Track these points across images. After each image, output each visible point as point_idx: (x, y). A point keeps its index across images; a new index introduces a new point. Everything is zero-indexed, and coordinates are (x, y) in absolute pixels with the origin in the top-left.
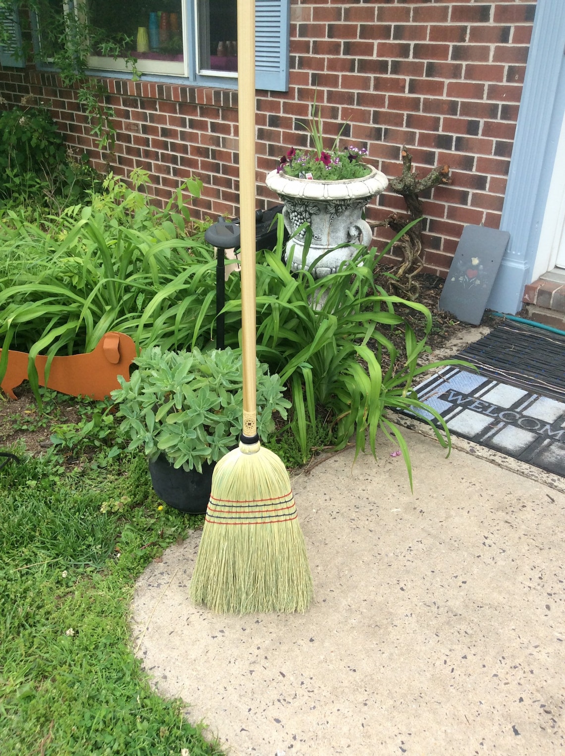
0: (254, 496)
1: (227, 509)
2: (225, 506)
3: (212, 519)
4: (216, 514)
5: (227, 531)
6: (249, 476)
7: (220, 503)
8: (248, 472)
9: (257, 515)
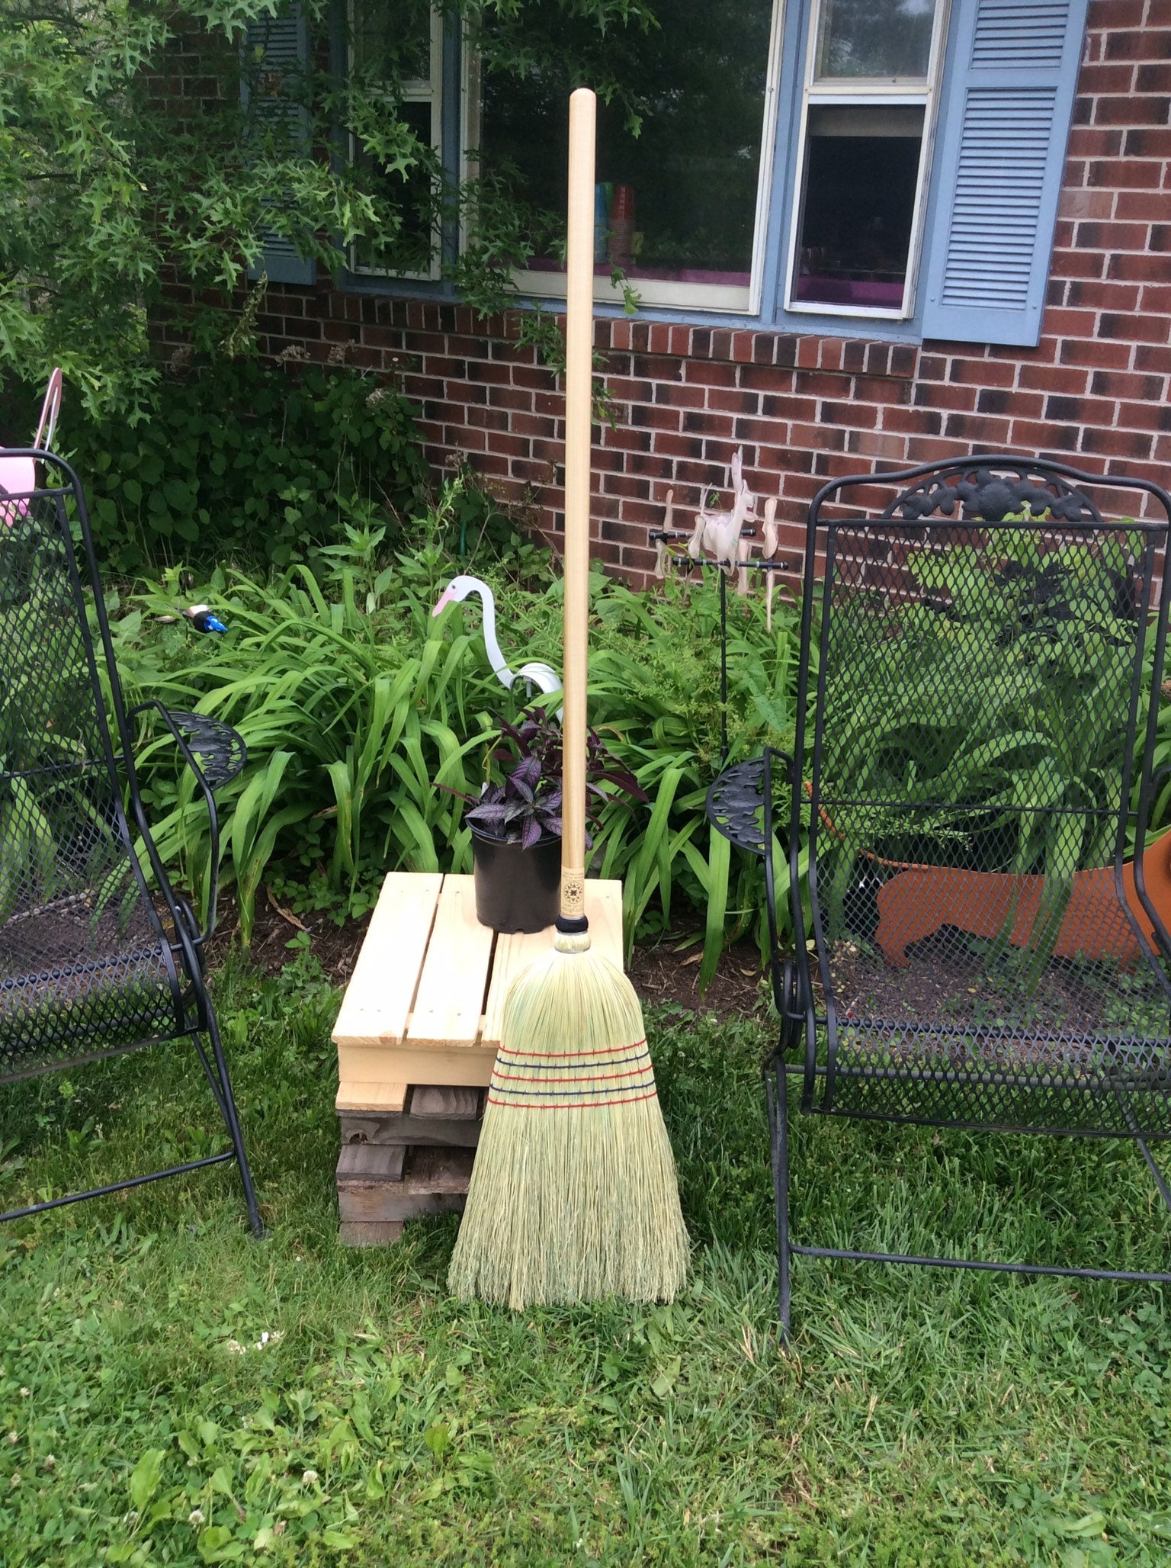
0: (580, 1043)
1: (529, 1073)
2: (526, 1066)
3: (501, 1097)
4: (510, 1085)
5: (528, 1124)
6: (571, 995)
7: (518, 1060)
8: (571, 986)
9: (585, 1087)
